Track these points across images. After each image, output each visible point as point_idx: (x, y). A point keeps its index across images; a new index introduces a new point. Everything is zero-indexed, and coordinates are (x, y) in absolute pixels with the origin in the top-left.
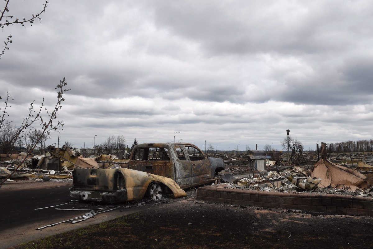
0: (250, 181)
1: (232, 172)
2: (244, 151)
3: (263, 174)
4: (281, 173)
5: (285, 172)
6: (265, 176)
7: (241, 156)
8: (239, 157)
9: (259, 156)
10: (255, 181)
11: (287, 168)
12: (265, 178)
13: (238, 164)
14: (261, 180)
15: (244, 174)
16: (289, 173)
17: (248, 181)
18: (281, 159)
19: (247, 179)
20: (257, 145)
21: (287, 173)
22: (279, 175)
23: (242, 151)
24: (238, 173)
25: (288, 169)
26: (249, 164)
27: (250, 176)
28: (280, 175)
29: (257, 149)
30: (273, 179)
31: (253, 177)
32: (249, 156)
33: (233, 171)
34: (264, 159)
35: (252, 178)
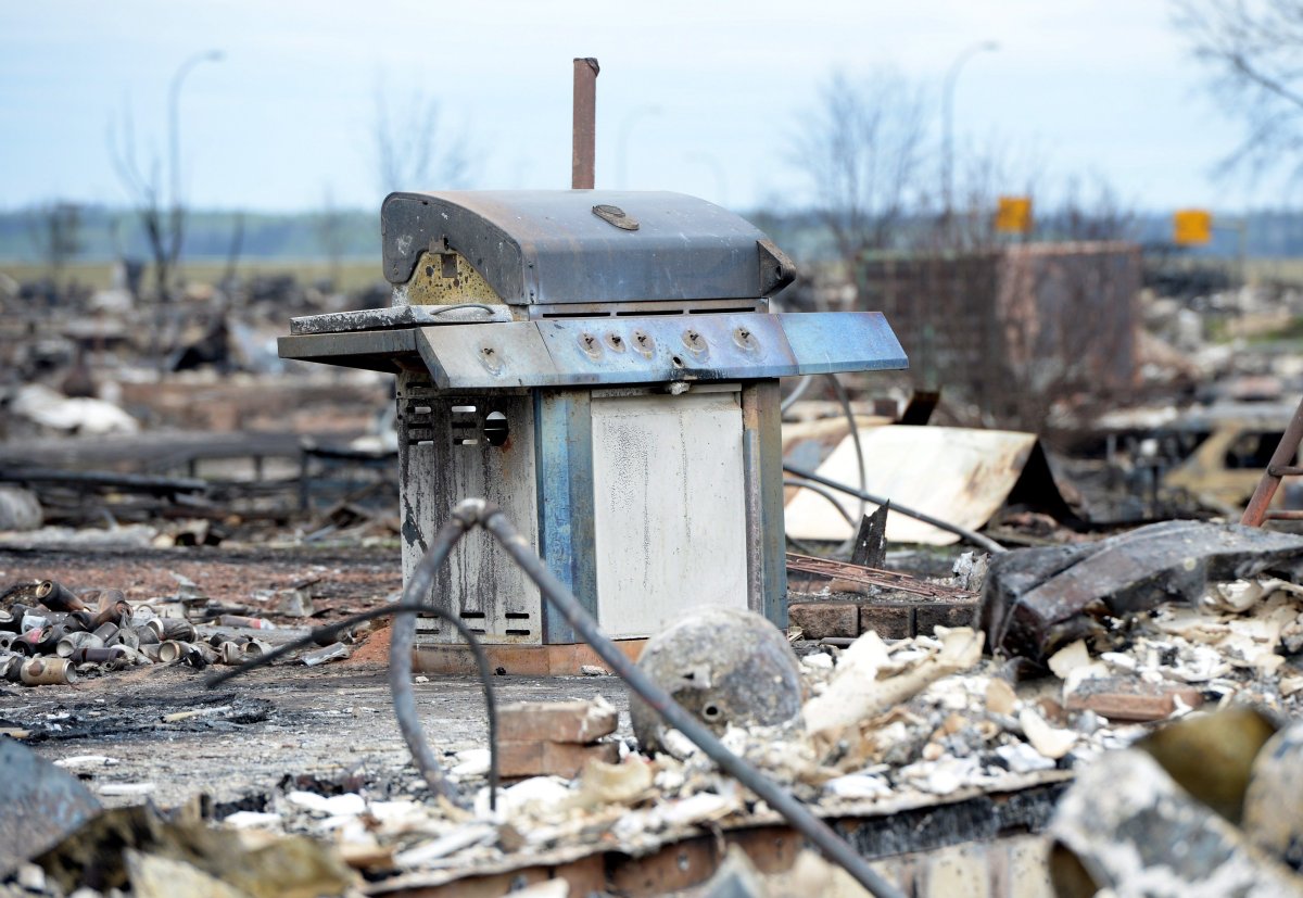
0: (411, 837)
1: (35, 681)
2: (331, 227)
3: (690, 695)
4: (1072, 665)
5: (1168, 658)
6: (734, 741)
7: (256, 341)
8: (213, 352)
9: (622, 327)
10: (506, 840)
11: (1223, 568)
12: (725, 768)
13: (163, 501)
14: (640, 804)
15: (296, 718)
16: (1245, 673)
17: (358, 843)
18: (1187, 390)
19: (345, 808)
20: (587, 70)
21: (1207, 665)
22: (1033, 722)
23: (277, 232)
24: (164, 702)
25: (1239, 592)
26: (417, 494)
27: (420, 764)
28: (1061, 716)
29: (583, 174)
30: (910, 799)
31: (476, 760)
32: (406, 323)
33: (48, 648)
34: (746, 387)
35: (466, 787)
